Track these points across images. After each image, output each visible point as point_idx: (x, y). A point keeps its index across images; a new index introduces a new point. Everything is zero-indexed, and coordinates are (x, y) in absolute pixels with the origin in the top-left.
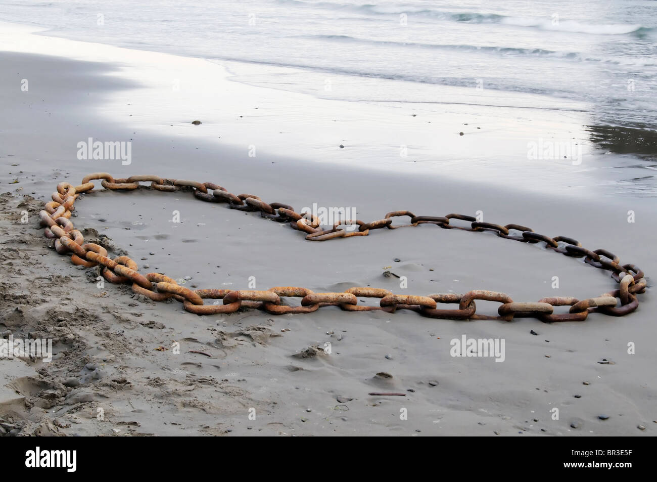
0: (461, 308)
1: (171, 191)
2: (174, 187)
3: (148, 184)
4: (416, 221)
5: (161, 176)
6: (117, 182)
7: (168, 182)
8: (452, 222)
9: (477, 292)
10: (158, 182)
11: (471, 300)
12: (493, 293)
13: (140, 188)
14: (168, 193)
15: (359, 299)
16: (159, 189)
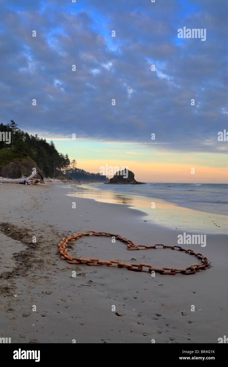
0: (138, 268)
1: (109, 236)
2: (109, 235)
3: (104, 234)
4: (165, 247)
5: (107, 232)
6: (96, 233)
7: (109, 234)
8: (175, 248)
9: (142, 264)
10: (106, 234)
11: (141, 266)
12: (147, 265)
13: (102, 235)
14: (108, 237)
15: (112, 263)
16: (106, 236)
